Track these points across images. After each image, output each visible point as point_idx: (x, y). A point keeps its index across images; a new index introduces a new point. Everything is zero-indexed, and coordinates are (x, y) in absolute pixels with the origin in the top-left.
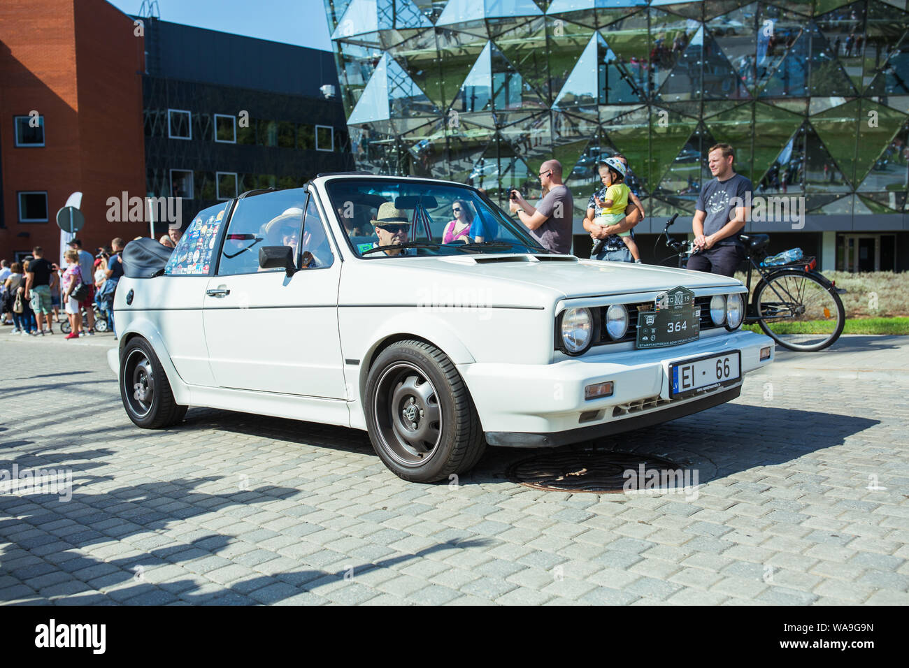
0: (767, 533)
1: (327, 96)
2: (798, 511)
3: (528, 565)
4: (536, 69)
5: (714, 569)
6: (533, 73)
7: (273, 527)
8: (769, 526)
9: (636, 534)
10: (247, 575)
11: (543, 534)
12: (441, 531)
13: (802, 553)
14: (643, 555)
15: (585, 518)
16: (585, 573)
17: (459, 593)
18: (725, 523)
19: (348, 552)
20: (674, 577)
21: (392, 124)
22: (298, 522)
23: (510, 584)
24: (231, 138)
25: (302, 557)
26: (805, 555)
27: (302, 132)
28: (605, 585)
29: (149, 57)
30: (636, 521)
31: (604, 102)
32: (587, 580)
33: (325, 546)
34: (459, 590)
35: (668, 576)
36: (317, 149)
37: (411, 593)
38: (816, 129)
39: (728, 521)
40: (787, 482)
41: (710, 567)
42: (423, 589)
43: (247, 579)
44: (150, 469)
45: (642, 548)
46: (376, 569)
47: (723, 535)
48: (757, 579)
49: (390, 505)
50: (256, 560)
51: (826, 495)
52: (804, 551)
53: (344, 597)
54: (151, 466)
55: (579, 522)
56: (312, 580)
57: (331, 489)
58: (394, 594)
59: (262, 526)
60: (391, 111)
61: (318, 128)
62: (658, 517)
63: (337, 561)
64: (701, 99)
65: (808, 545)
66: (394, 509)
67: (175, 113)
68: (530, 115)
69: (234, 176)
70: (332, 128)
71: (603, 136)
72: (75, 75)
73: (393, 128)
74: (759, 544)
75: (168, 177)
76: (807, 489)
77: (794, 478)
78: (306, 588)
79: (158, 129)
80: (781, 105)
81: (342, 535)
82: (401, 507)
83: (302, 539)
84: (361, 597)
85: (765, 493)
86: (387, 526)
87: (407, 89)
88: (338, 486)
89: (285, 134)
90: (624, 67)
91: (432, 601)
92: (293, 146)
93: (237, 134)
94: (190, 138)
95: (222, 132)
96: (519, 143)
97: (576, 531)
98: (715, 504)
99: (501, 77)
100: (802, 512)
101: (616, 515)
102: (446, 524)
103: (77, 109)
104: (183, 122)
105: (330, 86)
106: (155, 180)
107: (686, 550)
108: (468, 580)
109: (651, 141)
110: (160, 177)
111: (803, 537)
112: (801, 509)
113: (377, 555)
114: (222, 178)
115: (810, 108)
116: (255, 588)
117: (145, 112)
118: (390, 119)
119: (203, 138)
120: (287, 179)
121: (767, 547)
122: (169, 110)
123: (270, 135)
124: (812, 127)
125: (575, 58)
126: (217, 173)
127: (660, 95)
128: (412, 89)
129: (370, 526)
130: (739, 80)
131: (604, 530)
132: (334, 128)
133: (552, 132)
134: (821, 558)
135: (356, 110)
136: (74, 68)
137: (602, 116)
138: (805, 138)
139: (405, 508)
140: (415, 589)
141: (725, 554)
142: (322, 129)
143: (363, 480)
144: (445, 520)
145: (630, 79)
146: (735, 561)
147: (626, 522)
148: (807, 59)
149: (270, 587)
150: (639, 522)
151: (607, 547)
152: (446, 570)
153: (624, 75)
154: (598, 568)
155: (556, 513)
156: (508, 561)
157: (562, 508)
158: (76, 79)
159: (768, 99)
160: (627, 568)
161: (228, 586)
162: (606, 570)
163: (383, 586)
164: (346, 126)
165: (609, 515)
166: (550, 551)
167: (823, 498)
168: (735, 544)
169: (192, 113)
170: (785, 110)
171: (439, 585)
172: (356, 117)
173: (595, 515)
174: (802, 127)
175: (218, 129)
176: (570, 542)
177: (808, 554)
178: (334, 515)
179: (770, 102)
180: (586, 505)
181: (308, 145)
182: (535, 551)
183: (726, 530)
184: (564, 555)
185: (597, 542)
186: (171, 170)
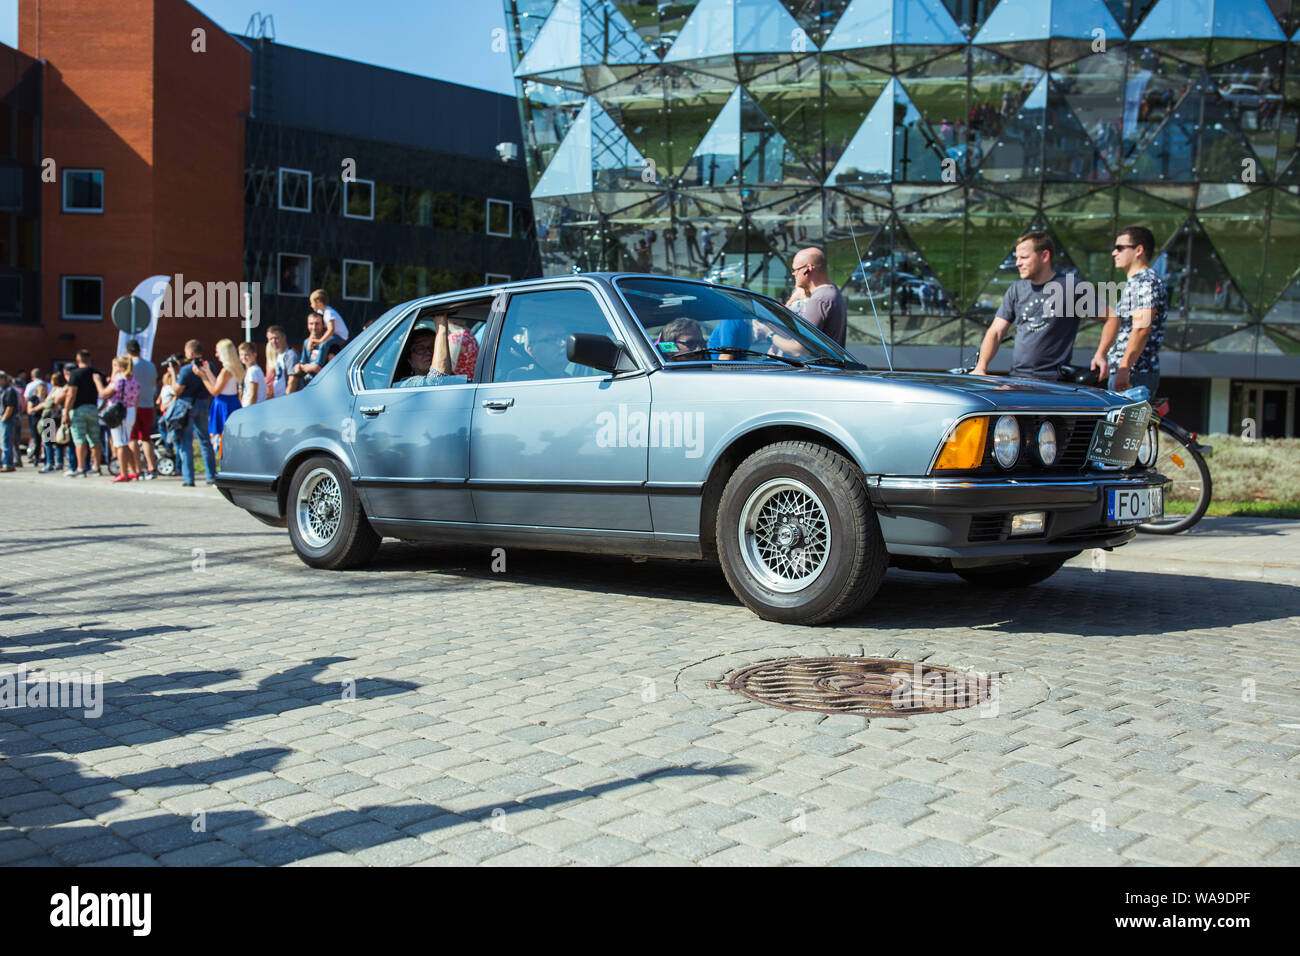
0: (1126, 783)
1: (505, 159)
2: (1174, 753)
3: (754, 813)
4: (804, 132)
5: (1043, 831)
6: (800, 138)
7: (372, 743)
8: (1129, 773)
9: (921, 775)
10: (323, 809)
11: (779, 771)
12: (624, 759)
13: (1179, 814)
14: (932, 807)
15: (845, 750)
16: (841, 829)
17: (644, 849)
18: (1060, 766)
19: (480, 782)
20: (979, 840)
21: (595, 199)
22: (409, 737)
23: (724, 839)
24: (368, 213)
25: (410, 787)
26: (1184, 816)
27: (469, 209)
28: (871, 847)
29: (257, 93)
30: (923, 758)
31: (901, 179)
32: (844, 839)
33: (447, 773)
34: (644, 844)
35: (970, 839)
36: (488, 233)
37: (570, 846)
38: (1206, 229)
39: (1066, 763)
40: (1158, 712)
41: (1037, 829)
42: (589, 840)
43: (322, 813)
44: (202, 656)
45: (931, 796)
46: (520, 810)
47: (1057, 783)
48: (1110, 850)
49: (551, 719)
50: (339, 789)
51: (1216, 733)
52: (1184, 811)
53: (467, 847)
54: (206, 652)
55: (836, 756)
56: (420, 820)
57: (465, 694)
58: (543, 846)
59: (357, 740)
60: (594, 180)
61: (491, 204)
62: (957, 754)
63: (463, 795)
64: (1040, 179)
65: (1189, 803)
66: (557, 725)
67: (290, 174)
68: (793, 193)
69: (368, 267)
70: (510, 203)
71: (898, 228)
72: (151, 115)
73: (597, 204)
74: (1113, 799)
75: (275, 266)
76: (1188, 724)
77: (1168, 708)
78: (410, 831)
79: (265, 196)
80: (1158, 192)
81: (474, 758)
82: (568, 722)
83: (414, 761)
84: (493, 849)
85: (1123, 727)
86: (543, 748)
87: (619, 152)
88: (476, 689)
89: (444, 210)
90: (931, 130)
91: (602, 859)
92: (454, 227)
93: (376, 208)
94: (309, 210)
95: (356, 203)
96: (776, 234)
97: (831, 768)
98: (1046, 739)
99: (754, 139)
100: (1181, 756)
101: (893, 747)
102: (633, 749)
103: (150, 162)
104: (300, 189)
105: (510, 145)
106: (257, 268)
107: (998, 803)
108: (660, 831)
109: (967, 238)
110: (264, 264)
111: (1181, 792)
112: (1179, 752)
113: (524, 788)
114: (353, 268)
115: (1200, 197)
116: (333, 827)
117: (246, 171)
118: (593, 192)
119: (328, 212)
120: (444, 275)
121: (1126, 803)
122: (281, 170)
123: (422, 212)
124: (1200, 225)
125: (862, 114)
126: (345, 261)
127: (981, 171)
128: (626, 154)
129: (518, 747)
130: (1097, 155)
131: (873, 767)
132: (514, 205)
133: (824, 221)
134: (1209, 822)
135: (545, 178)
136: (149, 104)
137: (897, 198)
138: (1190, 242)
139: (573, 725)
140: (577, 840)
141: (1060, 811)
142: (496, 205)
143: (514, 683)
144: (632, 743)
145: (939, 148)
146: (1074, 822)
147: (908, 759)
148: (1197, 127)
149: (355, 827)
150: (928, 759)
151: (877, 793)
152: (626, 815)
153: (930, 143)
154: (862, 821)
155: (801, 740)
156: (723, 807)
157: (811, 733)
158: (151, 120)
159: (1137, 182)
160: (906, 825)
161: (292, 823)
162: (874, 826)
163: (527, 834)
164: (530, 200)
165: (881, 746)
166: (789, 794)
167: (1213, 738)
168: (1075, 797)
169: (314, 176)
170: (1162, 200)
171: (614, 836)
172: (545, 188)
173: (860, 746)
174: (1186, 225)
175: (349, 200)
176: (821, 783)
177: (1190, 815)
178: (466, 729)
179: (1140, 187)
180: (848, 731)
181: (475, 228)
182: (765, 794)
183: (1062, 776)
184: (808, 801)
185: (862, 785)
186: (280, 254)
